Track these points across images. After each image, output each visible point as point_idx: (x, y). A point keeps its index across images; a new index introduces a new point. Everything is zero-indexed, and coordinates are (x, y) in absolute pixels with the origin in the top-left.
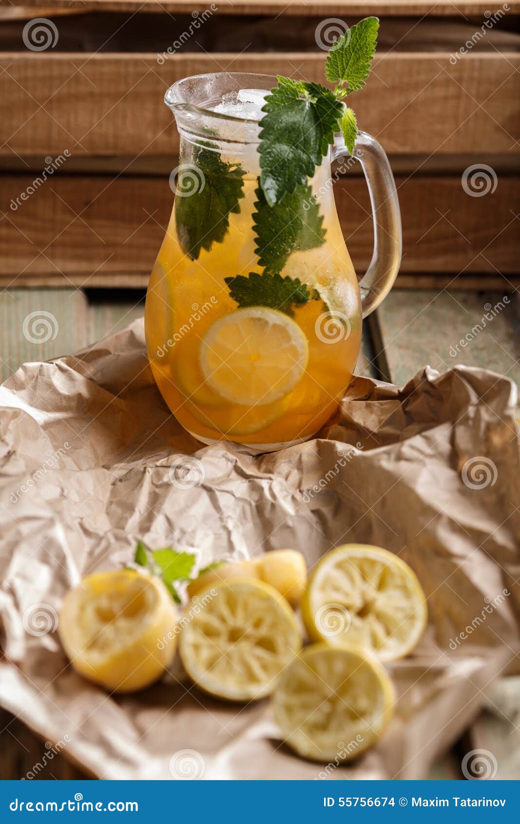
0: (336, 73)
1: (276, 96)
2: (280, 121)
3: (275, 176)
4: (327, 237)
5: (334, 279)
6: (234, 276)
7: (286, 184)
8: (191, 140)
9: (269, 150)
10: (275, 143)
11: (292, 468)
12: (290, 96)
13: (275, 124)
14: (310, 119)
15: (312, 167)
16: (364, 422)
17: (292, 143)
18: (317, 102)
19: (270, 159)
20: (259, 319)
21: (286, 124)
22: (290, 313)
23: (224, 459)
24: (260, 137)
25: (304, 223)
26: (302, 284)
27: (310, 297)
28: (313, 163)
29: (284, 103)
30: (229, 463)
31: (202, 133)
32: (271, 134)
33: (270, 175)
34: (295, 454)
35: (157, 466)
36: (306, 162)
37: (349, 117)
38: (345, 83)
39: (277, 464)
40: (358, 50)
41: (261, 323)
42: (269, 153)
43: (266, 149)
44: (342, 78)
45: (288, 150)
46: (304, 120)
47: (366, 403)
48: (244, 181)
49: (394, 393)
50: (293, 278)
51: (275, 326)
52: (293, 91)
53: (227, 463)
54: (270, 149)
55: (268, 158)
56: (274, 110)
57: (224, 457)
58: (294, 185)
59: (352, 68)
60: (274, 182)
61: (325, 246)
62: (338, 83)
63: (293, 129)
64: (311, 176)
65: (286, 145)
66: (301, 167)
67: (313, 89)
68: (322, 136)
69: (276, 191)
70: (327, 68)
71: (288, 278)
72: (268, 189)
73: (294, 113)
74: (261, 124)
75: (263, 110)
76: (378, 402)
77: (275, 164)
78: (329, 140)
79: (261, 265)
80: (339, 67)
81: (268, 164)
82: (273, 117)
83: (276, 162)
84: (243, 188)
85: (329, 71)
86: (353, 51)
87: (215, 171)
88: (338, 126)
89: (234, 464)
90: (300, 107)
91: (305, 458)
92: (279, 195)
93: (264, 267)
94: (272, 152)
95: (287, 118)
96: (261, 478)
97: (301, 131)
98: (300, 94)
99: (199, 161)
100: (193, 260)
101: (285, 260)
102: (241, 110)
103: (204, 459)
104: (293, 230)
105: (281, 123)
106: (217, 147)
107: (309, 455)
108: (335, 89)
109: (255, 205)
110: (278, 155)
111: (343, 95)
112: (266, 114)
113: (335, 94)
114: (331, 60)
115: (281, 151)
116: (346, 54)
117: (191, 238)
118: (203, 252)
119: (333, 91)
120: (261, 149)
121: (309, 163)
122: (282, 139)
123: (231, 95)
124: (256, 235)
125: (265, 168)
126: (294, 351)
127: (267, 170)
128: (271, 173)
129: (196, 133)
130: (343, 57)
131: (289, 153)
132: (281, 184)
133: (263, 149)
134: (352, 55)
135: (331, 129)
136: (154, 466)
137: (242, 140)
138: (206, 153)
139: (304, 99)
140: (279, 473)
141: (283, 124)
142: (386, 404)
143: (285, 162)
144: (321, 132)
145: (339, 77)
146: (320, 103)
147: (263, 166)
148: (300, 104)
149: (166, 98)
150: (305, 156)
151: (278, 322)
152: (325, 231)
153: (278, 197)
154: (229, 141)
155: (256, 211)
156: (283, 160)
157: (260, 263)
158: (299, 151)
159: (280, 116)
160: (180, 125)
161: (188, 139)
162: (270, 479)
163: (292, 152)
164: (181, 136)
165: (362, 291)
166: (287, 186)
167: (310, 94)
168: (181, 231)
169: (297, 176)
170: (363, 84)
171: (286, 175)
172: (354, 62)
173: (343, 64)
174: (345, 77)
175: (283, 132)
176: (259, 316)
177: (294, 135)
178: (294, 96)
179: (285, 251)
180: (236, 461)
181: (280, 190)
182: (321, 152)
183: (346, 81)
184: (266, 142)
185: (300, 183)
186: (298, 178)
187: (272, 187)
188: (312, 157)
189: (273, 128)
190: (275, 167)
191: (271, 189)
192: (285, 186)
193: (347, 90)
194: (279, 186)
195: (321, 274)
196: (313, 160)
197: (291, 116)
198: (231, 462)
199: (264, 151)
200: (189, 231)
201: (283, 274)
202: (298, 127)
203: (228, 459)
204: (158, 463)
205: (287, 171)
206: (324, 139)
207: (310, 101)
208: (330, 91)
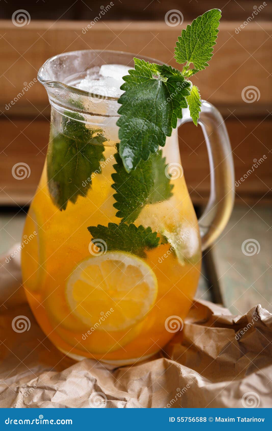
0: (184, 56)
1: (133, 76)
2: (137, 98)
3: (131, 145)
4: (174, 191)
5: (180, 226)
6: (96, 226)
7: (141, 152)
8: (61, 111)
9: (127, 124)
10: (132, 118)
11: (143, 386)
12: (145, 76)
13: (132, 101)
14: (162, 97)
15: (163, 137)
16: (204, 347)
17: (147, 117)
18: (168, 81)
19: (128, 131)
20: (117, 262)
21: (142, 101)
22: (142, 255)
23: (86, 378)
24: (120, 112)
25: (155, 181)
26: (153, 232)
27: (160, 243)
28: (164, 134)
29: (140, 82)
30: (90, 382)
31: (69, 106)
32: (129, 110)
33: (128, 144)
34: (145, 373)
35: (28, 387)
36: (158, 133)
37: (194, 93)
38: (191, 64)
39: (130, 382)
40: (203, 37)
41: (119, 264)
42: (127, 126)
43: (124, 123)
44: (189, 61)
45: (143, 123)
46: (157, 97)
47: (206, 329)
48: (105, 147)
49: (229, 322)
50: (146, 227)
51: (130, 267)
52: (148, 71)
53: (88, 383)
54: (128, 122)
55: (125, 130)
56: (131, 89)
57: (86, 377)
58: (148, 153)
59: (197, 52)
60: (130, 150)
61: (173, 199)
62: (185, 64)
63: (148, 105)
64: (163, 145)
65: (141, 119)
66: (154, 138)
67: (164, 71)
68: (172, 110)
69: (133, 158)
70: (176, 51)
71: (141, 227)
72: (126, 157)
73: (148, 91)
74: (120, 101)
75: (122, 88)
76: (215, 328)
77: (132, 135)
78: (178, 115)
79: (118, 217)
80: (187, 51)
81: (126, 135)
82: (131, 95)
83: (132, 133)
84: (104, 153)
85: (178, 54)
86: (198, 37)
87: (80, 137)
88: (185, 102)
89: (94, 383)
90: (153, 85)
91: (154, 377)
92: (135, 163)
93: (121, 219)
94: (129, 125)
95: (142, 96)
96: (117, 399)
97: (154, 106)
98: (153, 74)
99: (67, 129)
100: (61, 210)
101: (139, 212)
102: (103, 85)
103: (69, 380)
104: (146, 187)
105: (137, 100)
106: (82, 119)
107: (157, 374)
108: (183, 70)
109: (114, 167)
110: (134, 128)
111: (189, 74)
112: (123, 92)
113: (183, 74)
114: (179, 45)
115: (137, 124)
116: (193, 40)
117: (60, 192)
118: (69, 204)
119: (181, 71)
120: (119, 123)
121: (161, 134)
122: (137, 113)
123: (95, 69)
124: (115, 192)
125: (123, 139)
126: (145, 288)
127: (125, 141)
128: (128, 143)
129: (64, 106)
130: (189, 43)
131: (144, 126)
132: (137, 152)
133: (122, 123)
134: (197, 41)
135: (180, 105)
136: (26, 386)
137: (104, 114)
138: (73, 123)
139: (157, 79)
140: (132, 390)
141: (139, 101)
142: (222, 331)
143: (140, 133)
144: (171, 107)
145: (187, 59)
146: (169, 82)
147: (121, 137)
148: (153, 83)
149: (40, 76)
150: (157, 128)
151: (133, 264)
152: (172, 186)
153: (134, 164)
154: (92, 114)
155: (115, 172)
156: (138, 132)
157: (118, 215)
158: (153, 124)
159: (136, 93)
160: (51, 98)
161: (57, 110)
162: (125, 400)
163: (146, 125)
164: (52, 108)
165: (201, 229)
166: (142, 154)
167: (161, 74)
168: (51, 185)
169: (151, 146)
170: (206, 65)
171: (141, 145)
172: (199, 47)
173: (189, 48)
174: (191, 59)
175: (139, 108)
176: (117, 259)
177: (148, 110)
178: (149, 76)
179: (139, 204)
180: (96, 381)
181: (136, 157)
182: (171, 124)
183: (192, 62)
184: (125, 117)
185: (153, 151)
186: (151, 147)
187: (129, 155)
188: (163, 129)
189: (130, 104)
190: (132, 138)
191: (128, 157)
192: (140, 154)
193: (193, 71)
194: (135, 154)
195: (168, 222)
196: (164, 132)
197: (145, 94)
198: (92, 381)
199: (122, 124)
200: (59, 186)
201: (137, 223)
202: (152, 104)
203: (89, 379)
204: (29, 384)
205: (142, 141)
206: (174, 113)
207: (162, 80)
208: (179, 72)
